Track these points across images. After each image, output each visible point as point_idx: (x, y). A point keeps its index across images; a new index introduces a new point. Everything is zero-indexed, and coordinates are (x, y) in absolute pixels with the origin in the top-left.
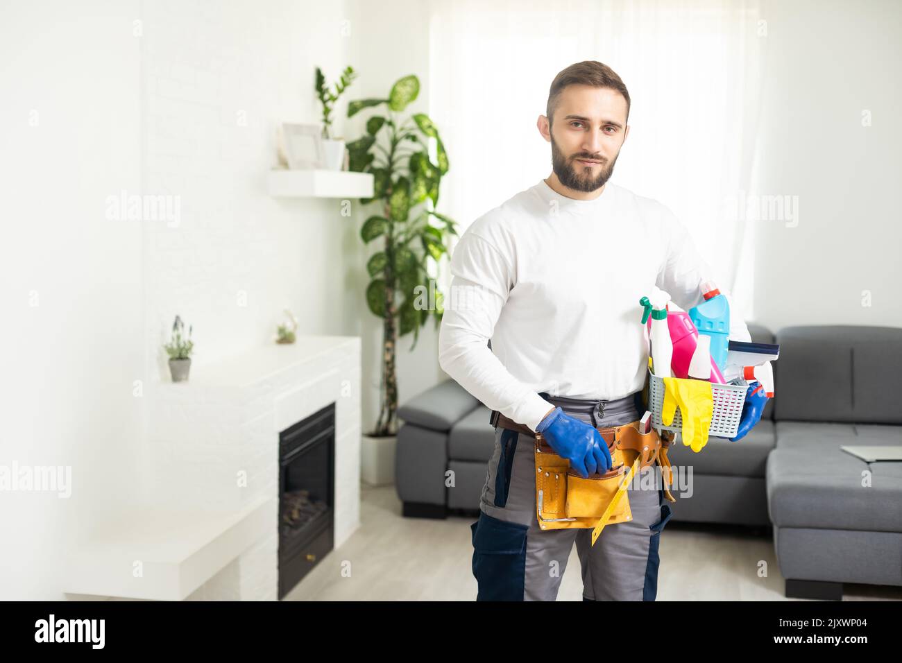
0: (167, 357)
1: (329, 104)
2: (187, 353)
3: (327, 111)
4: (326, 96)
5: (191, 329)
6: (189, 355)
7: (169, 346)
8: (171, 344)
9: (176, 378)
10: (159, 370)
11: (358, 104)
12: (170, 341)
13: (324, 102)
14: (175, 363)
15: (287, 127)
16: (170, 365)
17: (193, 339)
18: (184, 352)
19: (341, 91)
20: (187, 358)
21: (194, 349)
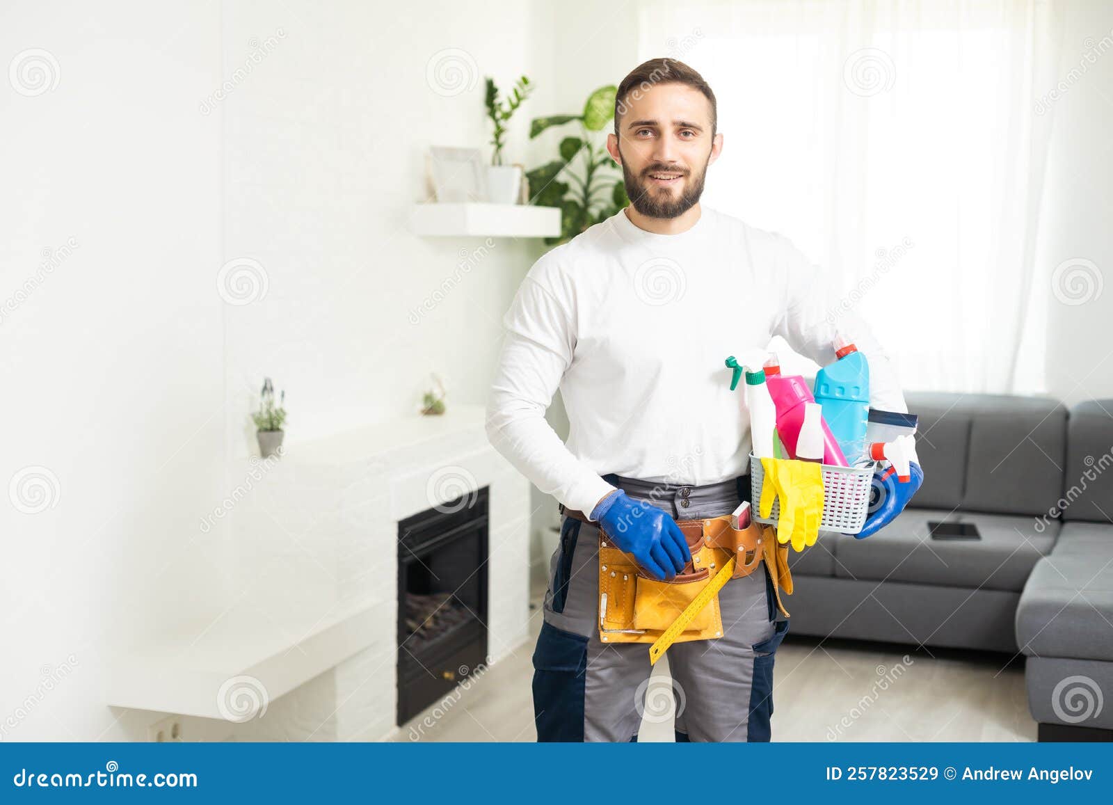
0: (255, 428)
1: (502, 123)
2: (279, 423)
3: (499, 132)
4: (498, 115)
5: (283, 395)
6: (281, 426)
7: (257, 415)
8: (260, 413)
9: (265, 454)
10: (247, 445)
11: (542, 123)
12: (257, 409)
13: (496, 120)
14: (264, 435)
15: (436, 151)
16: (258, 437)
17: (286, 409)
18: (275, 422)
19: (514, 107)
20: (278, 429)
21: (287, 419)
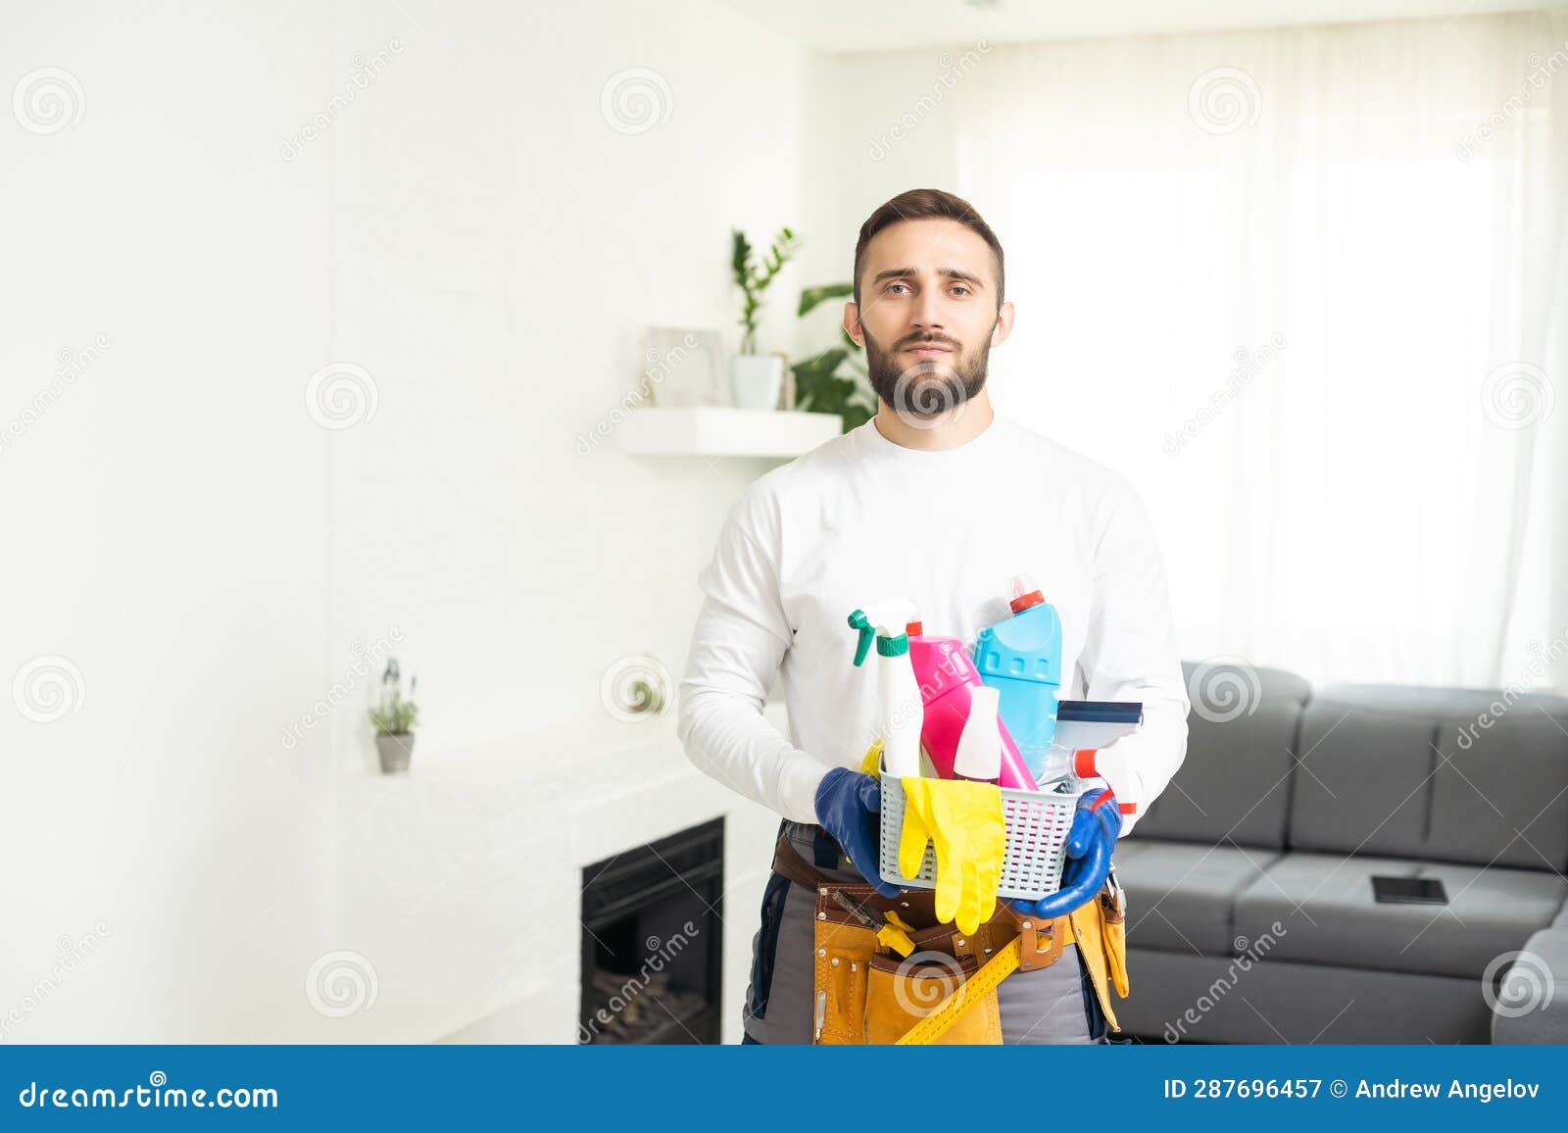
0: (373, 730)
1: (756, 295)
2: (407, 724)
3: (752, 307)
4: (751, 283)
5: (414, 682)
6: (412, 728)
7: (377, 711)
8: (382, 709)
9: (387, 767)
10: (360, 753)
11: (816, 294)
12: (376, 704)
13: (747, 290)
14: (385, 740)
15: (654, 333)
16: (378, 742)
17: (418, 703)
18: (402, 722)
19: (773, 271)
20: (406, 733)
21: (420, 717)
